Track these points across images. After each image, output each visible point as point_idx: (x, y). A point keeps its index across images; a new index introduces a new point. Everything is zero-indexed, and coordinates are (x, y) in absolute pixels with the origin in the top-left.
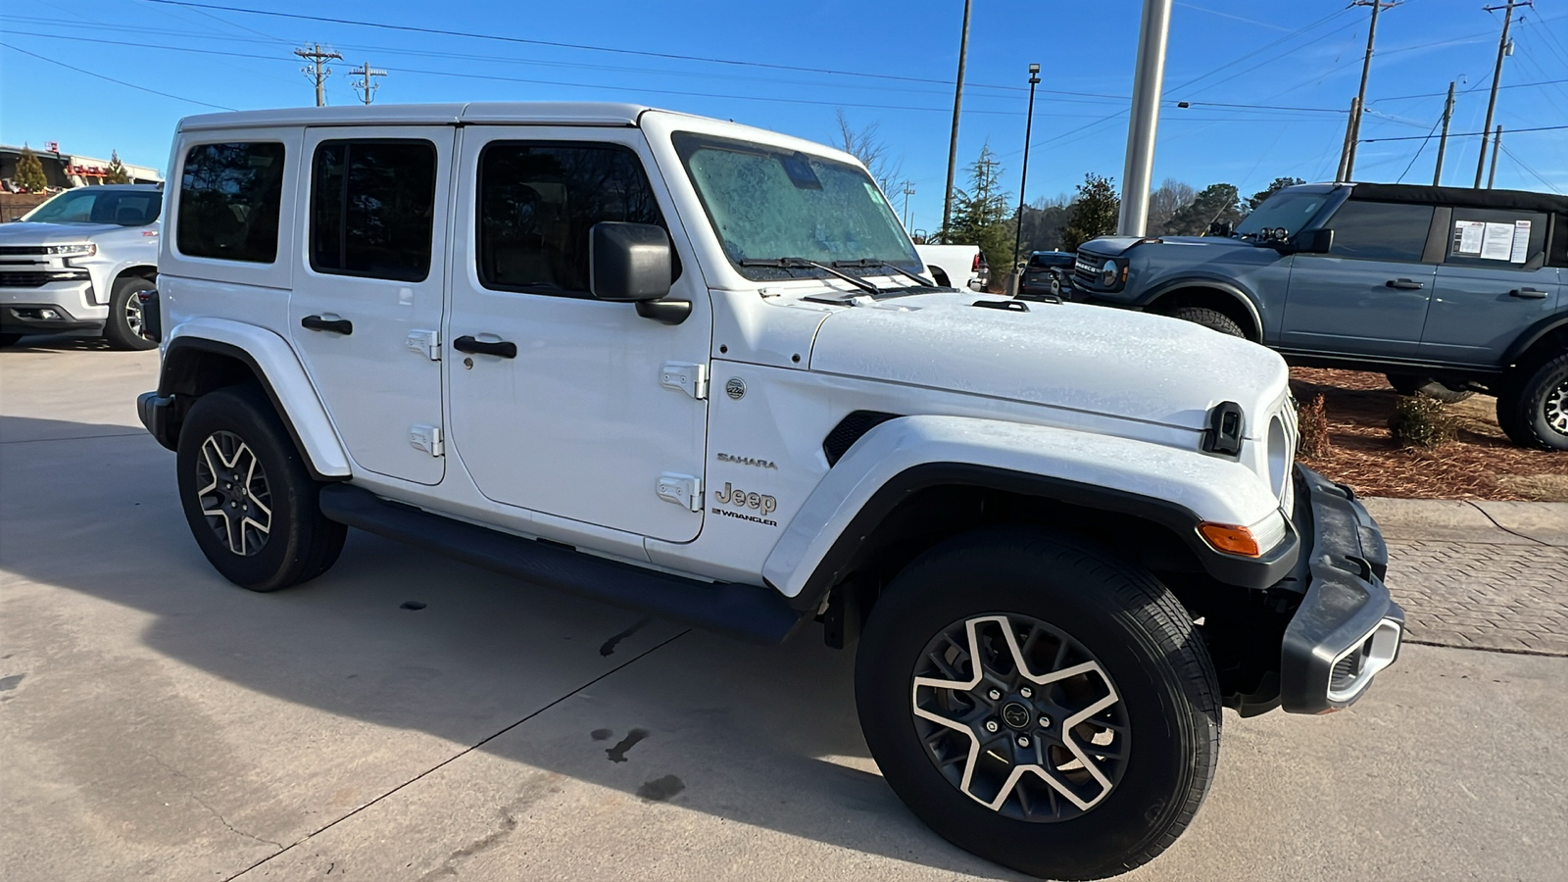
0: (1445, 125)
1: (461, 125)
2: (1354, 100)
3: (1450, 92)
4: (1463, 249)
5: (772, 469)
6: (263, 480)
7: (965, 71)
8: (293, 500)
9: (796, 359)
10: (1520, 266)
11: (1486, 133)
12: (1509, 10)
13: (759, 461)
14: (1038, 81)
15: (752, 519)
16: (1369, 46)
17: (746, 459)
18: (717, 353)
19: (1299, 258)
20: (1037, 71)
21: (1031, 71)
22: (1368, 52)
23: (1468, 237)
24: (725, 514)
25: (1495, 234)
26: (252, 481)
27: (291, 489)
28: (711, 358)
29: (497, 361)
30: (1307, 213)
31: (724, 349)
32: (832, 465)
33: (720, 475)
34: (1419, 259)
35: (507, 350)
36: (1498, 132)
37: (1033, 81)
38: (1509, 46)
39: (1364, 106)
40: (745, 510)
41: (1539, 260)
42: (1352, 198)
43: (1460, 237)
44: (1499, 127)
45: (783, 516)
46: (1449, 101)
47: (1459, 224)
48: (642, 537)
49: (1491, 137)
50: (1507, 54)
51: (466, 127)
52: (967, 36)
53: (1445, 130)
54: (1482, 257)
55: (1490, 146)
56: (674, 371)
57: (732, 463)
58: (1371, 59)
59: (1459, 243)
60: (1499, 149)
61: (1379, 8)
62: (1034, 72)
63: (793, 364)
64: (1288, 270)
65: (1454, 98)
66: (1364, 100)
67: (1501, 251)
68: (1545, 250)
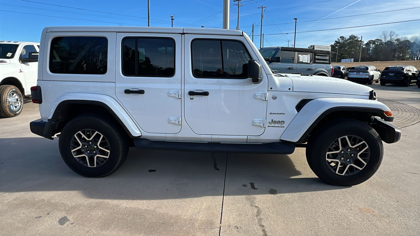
0: (253, 33)
1: (184, 34)
2: (237, 27)
3: (253, 26)
4: (300, 61)
5: (284, 115)
6: (106, 142)
7: (150, 15)
8: (121, 146)
9: (289, 89)
10: (309, 63)
11: (261, 35)
12: (262, 8)
13: (281, 113)
14: (173, 19)
15: (278, 127)
16: (238, 15)
17: (277, 113)
18: (270, 89)
19: (273, 63)
20: (173, 17)
21: (171, 17)
22: (238, 16)
23: (301, 58)
24: (271, 127)
25: (305, 57)
26: (100, 143)
27: (120, 143)
28: (268, 91)
29: (202, 97)
30: (273, 54)
31: (271, 88)
32: (298, 112)
33: (270, 118)
34: (293, 63)
35: (206, 94)
36: (263, 35)
37: (172, 19)
38: (263, 16)
39: (239, 28)
40: (277, 125)
41: (312, 62)
42: (281, 50)
43: (299, 58)
44: (263, 34)
45: (285, 125)
46: (253, 28)
47: (299, 55)
48: (247, 136)
49: (262, 36)
50: (263, 18)
51: (185, 34)
52: (149, 6)
53: (253, 34)
54: (303, 62)
55: (262, 38)
56: (259, 94)
57: (274, 114)
58: (239, 17)
59: (299, 59)
60: (264, 39)
61: (239, 6)
62: (172, 17)
63: (289, 90)
64: (272, 66)
65: (254, 27)
66: (239, 27)
67: (306, 61)
68: (312, 60)
